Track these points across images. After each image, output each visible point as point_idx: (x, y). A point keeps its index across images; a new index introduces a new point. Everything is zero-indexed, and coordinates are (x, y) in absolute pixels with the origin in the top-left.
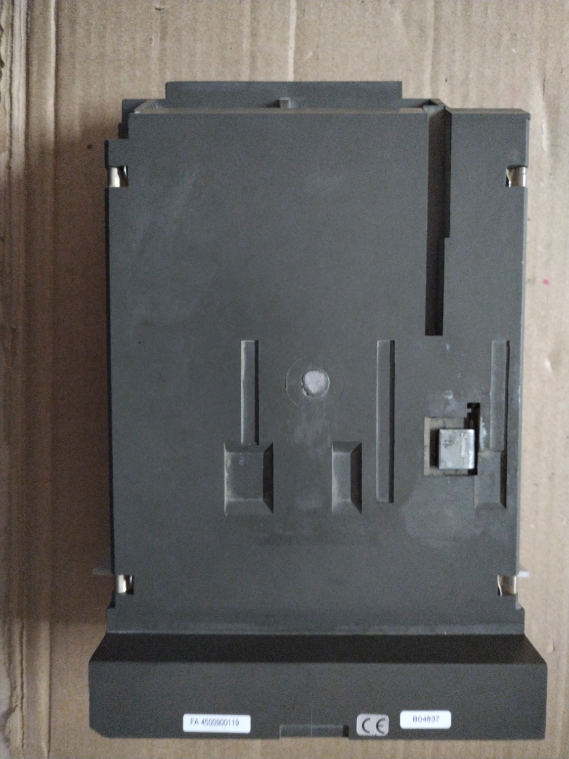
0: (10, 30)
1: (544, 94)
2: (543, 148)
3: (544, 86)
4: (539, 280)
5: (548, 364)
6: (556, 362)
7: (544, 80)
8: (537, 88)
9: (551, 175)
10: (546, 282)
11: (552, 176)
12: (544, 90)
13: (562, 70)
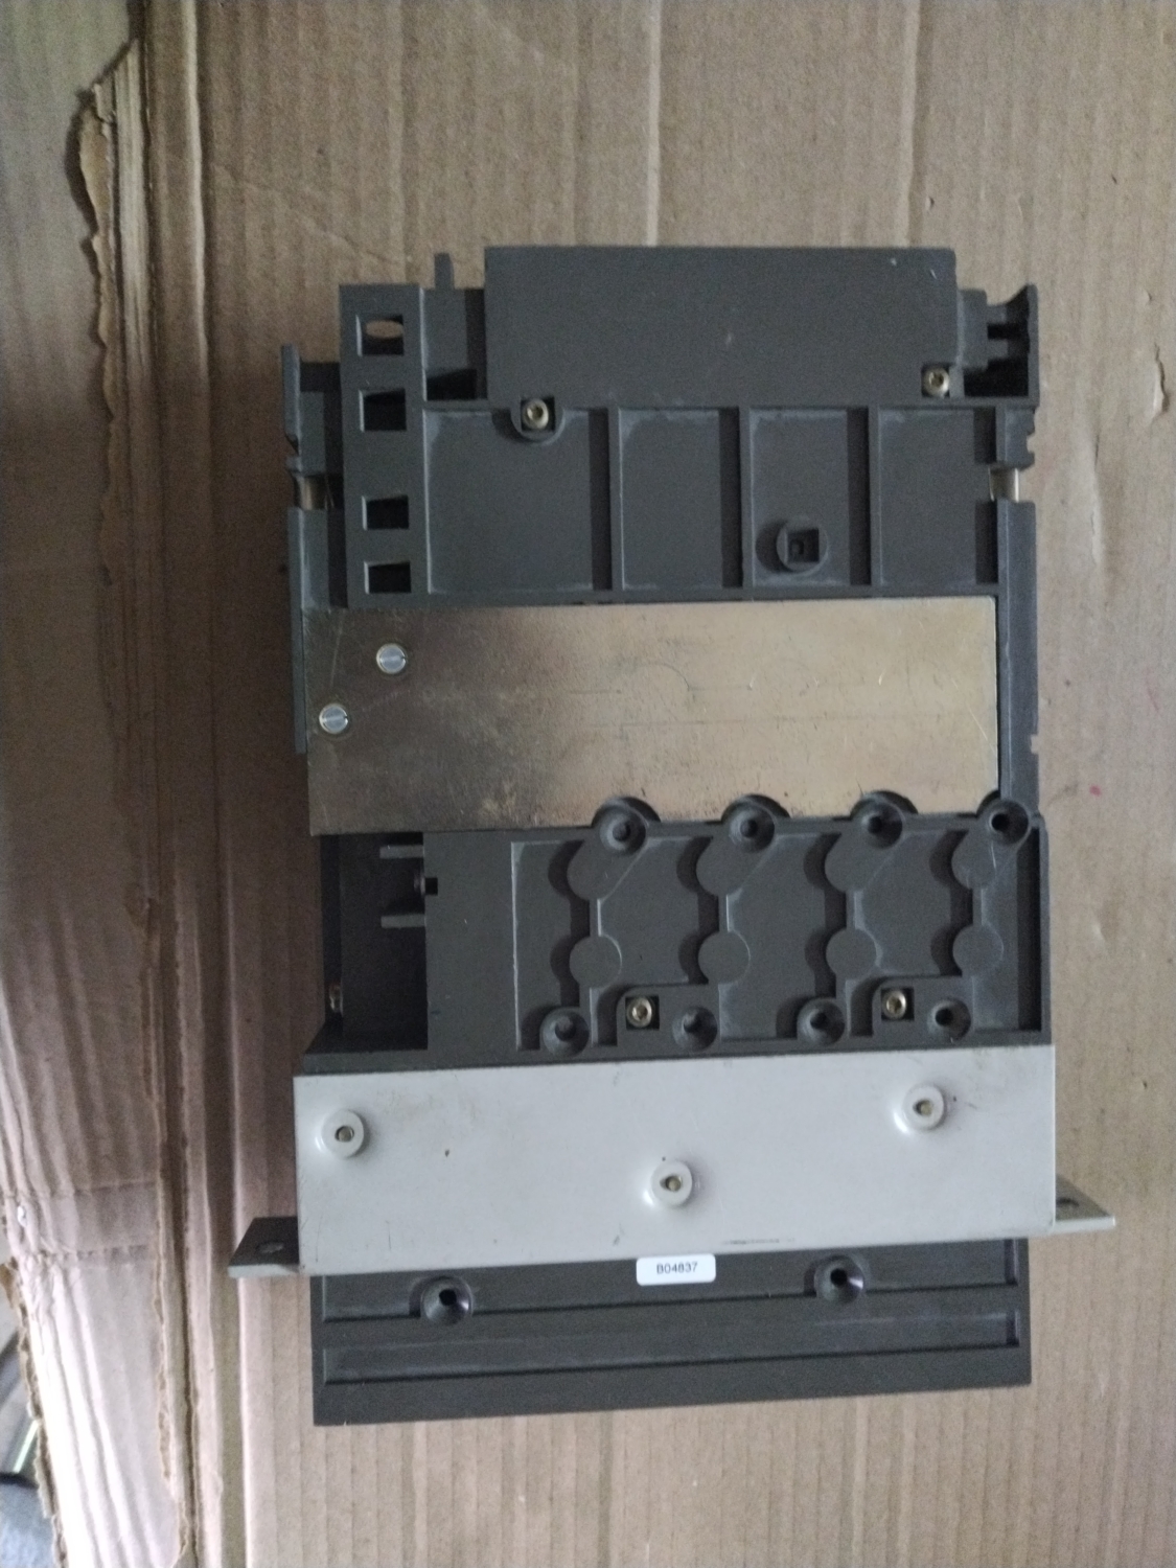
0: (119, 347)
1: (1096, 463)
2: (1093, 561)
3: (1097, 447)
4: (1085, 789)
5: (1097, 929)
6: (1110, 924)
7: (1098, 438)
8: (1085, 454)
9: (1106, 604)
10: (1095, 790)
11: (1108, 609)
12: (1097, 455)
13: (1129, 418)
